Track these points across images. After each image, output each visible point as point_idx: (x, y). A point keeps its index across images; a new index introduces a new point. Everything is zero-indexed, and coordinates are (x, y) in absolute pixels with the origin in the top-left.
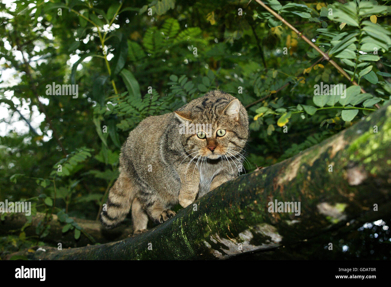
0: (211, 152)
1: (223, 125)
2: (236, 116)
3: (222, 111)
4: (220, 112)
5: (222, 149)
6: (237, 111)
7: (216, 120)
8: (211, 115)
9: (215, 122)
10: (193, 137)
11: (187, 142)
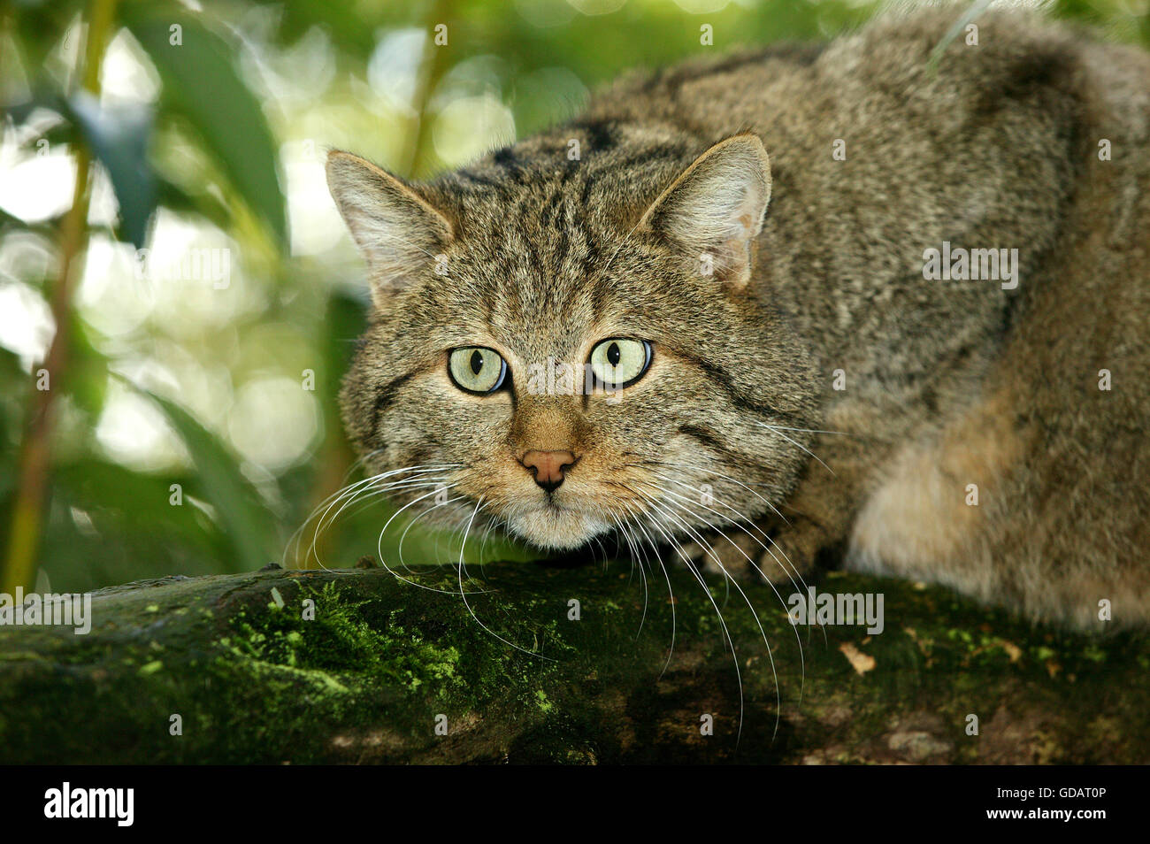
0: (540, 491)
1: (637, 310)
2: (737, 260)
3: (639, 215)
4: (620, 217)
5: (620, 477)
6: (745, 220)
7: (588, 268)
8: (555, 234)
9: (576, 288)
10: (419, 382)
11: (376, 419)
